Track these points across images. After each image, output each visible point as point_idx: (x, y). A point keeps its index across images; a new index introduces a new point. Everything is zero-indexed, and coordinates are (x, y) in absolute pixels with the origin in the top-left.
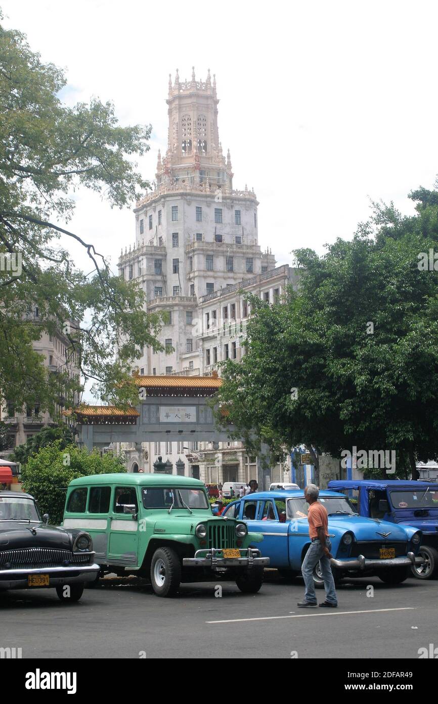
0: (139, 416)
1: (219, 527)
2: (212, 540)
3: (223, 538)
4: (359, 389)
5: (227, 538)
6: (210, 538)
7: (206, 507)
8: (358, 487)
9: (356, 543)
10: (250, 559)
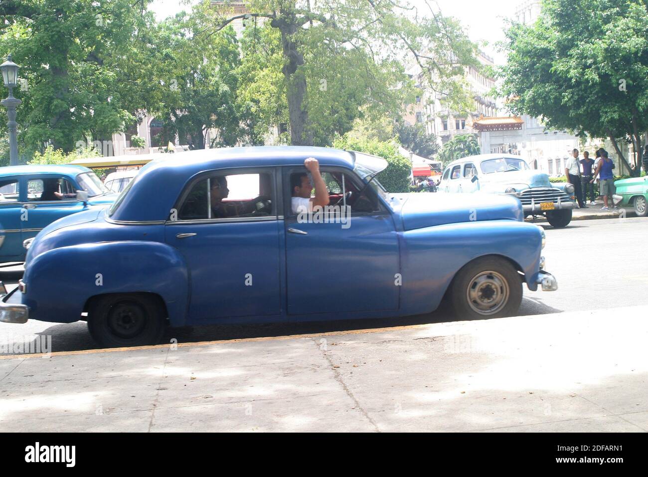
0: (523, 123)
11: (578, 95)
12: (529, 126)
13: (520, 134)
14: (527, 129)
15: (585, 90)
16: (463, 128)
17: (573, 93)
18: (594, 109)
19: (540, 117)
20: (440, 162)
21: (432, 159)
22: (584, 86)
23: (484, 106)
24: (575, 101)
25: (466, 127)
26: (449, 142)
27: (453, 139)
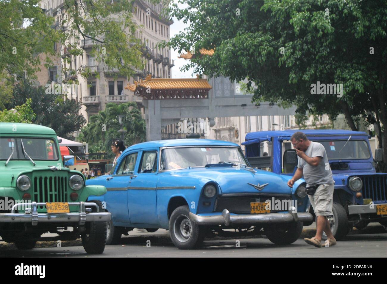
0: (211, 89)
1: (46, 178)
2: (38, 193)
3: (51, 190)
4: (297, 29)
5: (55, 190)
6: (36, 191)
7: (57, 158)
8: (271, 138)
9: (220, 196)
10: (82, 214)
11: (302, 49)
12: (219, 93)
13: (206, 105)
14: (216, 97)
15: (312, 43)
16: (119, 93)
17: (294, 48)
18: (325, 72)
19: (246, 81)
20: (85, 143)
21: (72, 139)
22: (312, 36)
23: (151, 62)
24: (297, 59)
25: (124, 92)
26: (98, 114)
27: (104, 109)
